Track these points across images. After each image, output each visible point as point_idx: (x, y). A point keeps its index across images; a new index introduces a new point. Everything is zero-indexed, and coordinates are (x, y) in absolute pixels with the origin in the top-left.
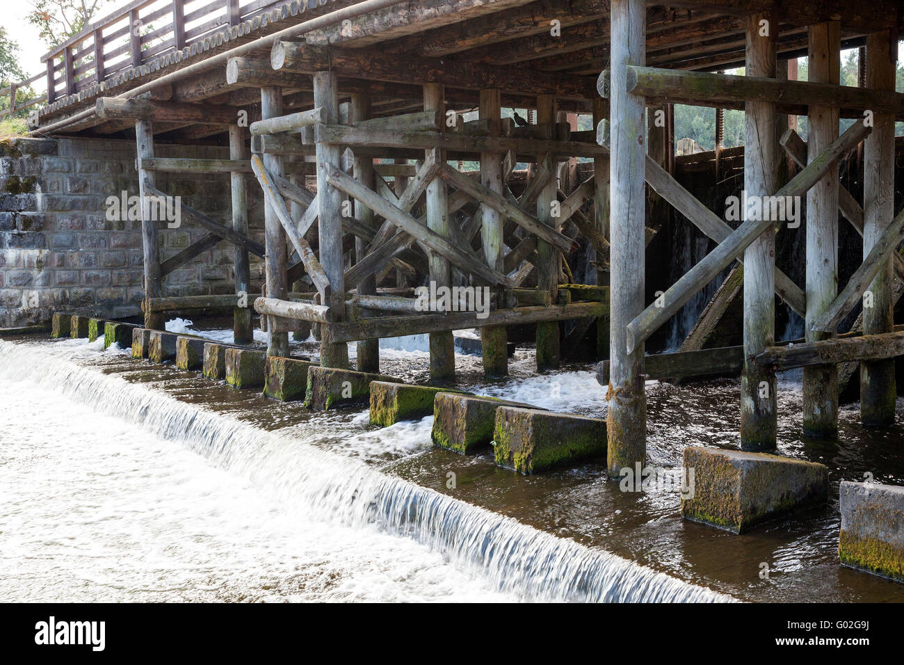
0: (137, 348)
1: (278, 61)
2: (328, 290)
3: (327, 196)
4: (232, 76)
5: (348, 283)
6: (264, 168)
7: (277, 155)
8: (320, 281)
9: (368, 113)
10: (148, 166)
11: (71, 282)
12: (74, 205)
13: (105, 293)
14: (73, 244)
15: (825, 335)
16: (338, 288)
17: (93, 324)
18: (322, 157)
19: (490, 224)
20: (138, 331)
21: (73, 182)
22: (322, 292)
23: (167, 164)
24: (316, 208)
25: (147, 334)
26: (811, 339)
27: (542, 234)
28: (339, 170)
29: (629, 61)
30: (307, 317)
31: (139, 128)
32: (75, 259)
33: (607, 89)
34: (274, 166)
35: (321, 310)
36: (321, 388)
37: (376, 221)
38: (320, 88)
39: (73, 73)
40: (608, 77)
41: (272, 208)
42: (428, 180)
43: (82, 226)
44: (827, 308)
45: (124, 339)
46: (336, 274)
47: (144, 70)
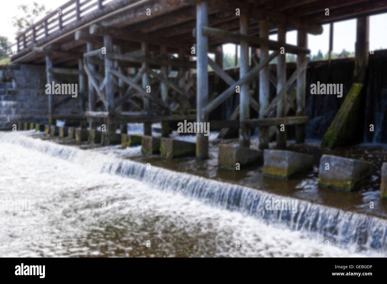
0: (46, 131)
1: (92, 31)
2: (109, 107)
3: (109, 77)
4: (77, 37)
5: (116, 106)
6: (88, 68)
7: (92, 64)
8: (106, 104)
9: (123, 52)
10: (50, 71)
11: (25, 113)
12: (26, 87)
13: (37, 116)
14: (26, 100)
15: (265, 117)
16: (112, 106)
17: (32, 125)
18: (107, 64)
19: (163, 88)
20: (47, 126)
21: (26, 79)
22: (107, 107)
23: (57, 71)
24: (105, 81)
25: (50, 127)
26: (261, 118)
27: (180, 92)
28: (112, 68)
29: (202, 24)
30: (102, 116)
31: (47, 59)
32: (26, 105)
33: (196, 34)
34: (91, 67)
35: (106, 113)
36: (106, 138)
37: (126, 86)
38: (106, 40)
39: (25, 43)
40: (196, 31)
41: (91, 82)
42: (143, 73)
43: (29, 94)
44: (266, 108)
45: (42, 129)
46: (112, 102)
47: (49, 38)
